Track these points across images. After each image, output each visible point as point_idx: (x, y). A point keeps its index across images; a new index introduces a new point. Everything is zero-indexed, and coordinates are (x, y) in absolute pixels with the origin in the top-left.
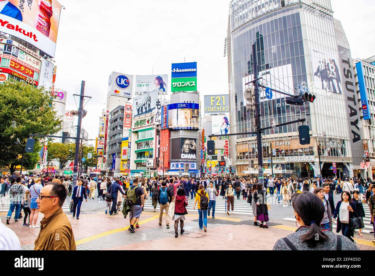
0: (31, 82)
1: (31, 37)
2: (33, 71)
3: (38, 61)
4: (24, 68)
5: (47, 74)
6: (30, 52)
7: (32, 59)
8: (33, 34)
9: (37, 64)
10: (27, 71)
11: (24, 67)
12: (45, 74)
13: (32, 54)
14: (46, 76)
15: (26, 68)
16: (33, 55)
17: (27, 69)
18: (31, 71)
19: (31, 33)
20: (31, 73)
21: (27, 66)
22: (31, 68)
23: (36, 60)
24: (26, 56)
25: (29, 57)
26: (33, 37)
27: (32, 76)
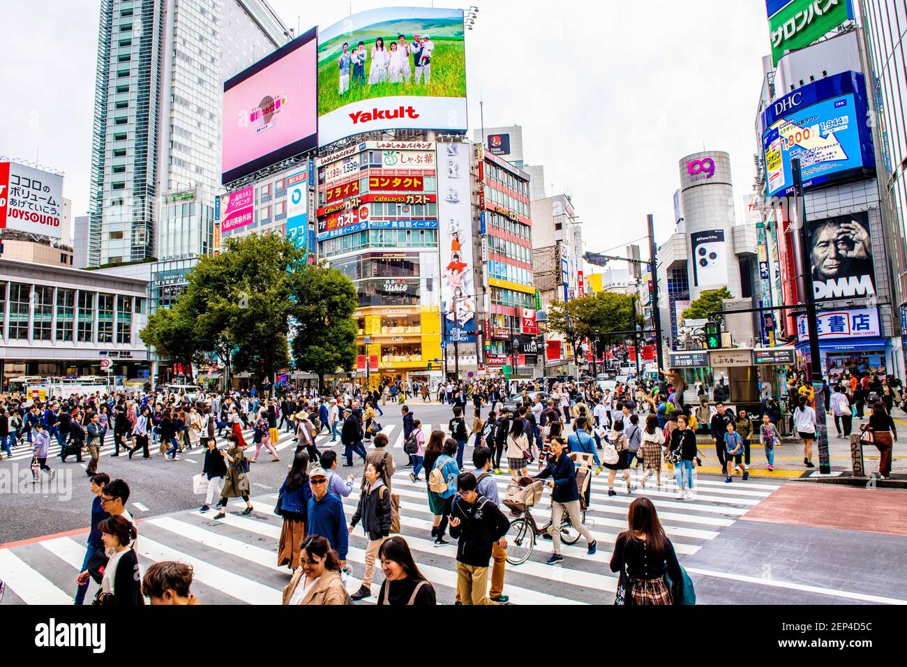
0: (419, 201)
1: (402, 116)
2: (420, 179)
3: (428, 153)
4: (400, 180)
5: (456, 170)
6: (404, 146)
7: (414, 155)
8: (406, 108)
9: (428, 159)
10: (407, 183)
11: (399, 177)
12: (451, 172)
13: (409, 148)
14: (454, 175)
15: (403, 178)
16: (413, 148)
17: (407, 180)
18: (415, 179)
19: (402, 108)
20: (416, 182)
21: (405, 174)
22: (415, 174)
23: (423, 155)
24: (399, 156)
25: (406, 155)
26: (406, 114)
27: (420, 188)
